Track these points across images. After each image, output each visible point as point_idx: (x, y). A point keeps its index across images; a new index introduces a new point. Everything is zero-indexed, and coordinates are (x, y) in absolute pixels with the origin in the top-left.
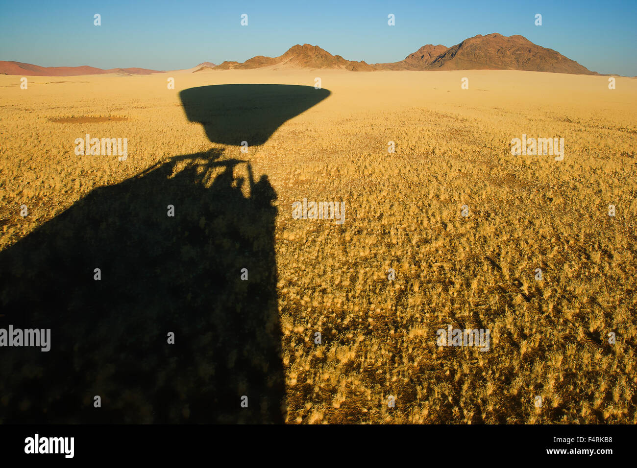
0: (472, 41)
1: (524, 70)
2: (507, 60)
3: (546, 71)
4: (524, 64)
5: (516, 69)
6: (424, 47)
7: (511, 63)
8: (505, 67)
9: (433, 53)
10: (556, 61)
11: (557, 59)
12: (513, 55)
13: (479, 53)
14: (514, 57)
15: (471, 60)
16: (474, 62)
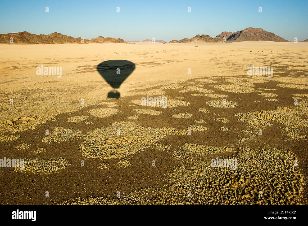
0: (245, 31)
1: (264, 41)
2: (258, 37)
9: (227, 35)
10: (275, 37)
13: (248, 35)
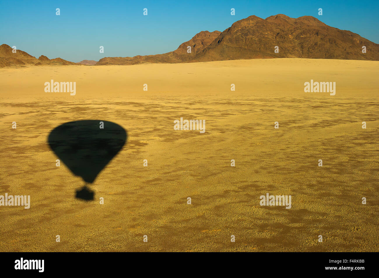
1: (309, 57)
2: (289, 45)
3: (337, 58)
4: (310, 50)
5: (299, 57)
6: (198, 35)
7: (293, 49)
8: (285, 55)
10: (351, 45)
11: (353, 42)
12: (296, 39)
13: (252, 38)
14: (297, 42)
15: (241, 48)
16: (246, 49)
